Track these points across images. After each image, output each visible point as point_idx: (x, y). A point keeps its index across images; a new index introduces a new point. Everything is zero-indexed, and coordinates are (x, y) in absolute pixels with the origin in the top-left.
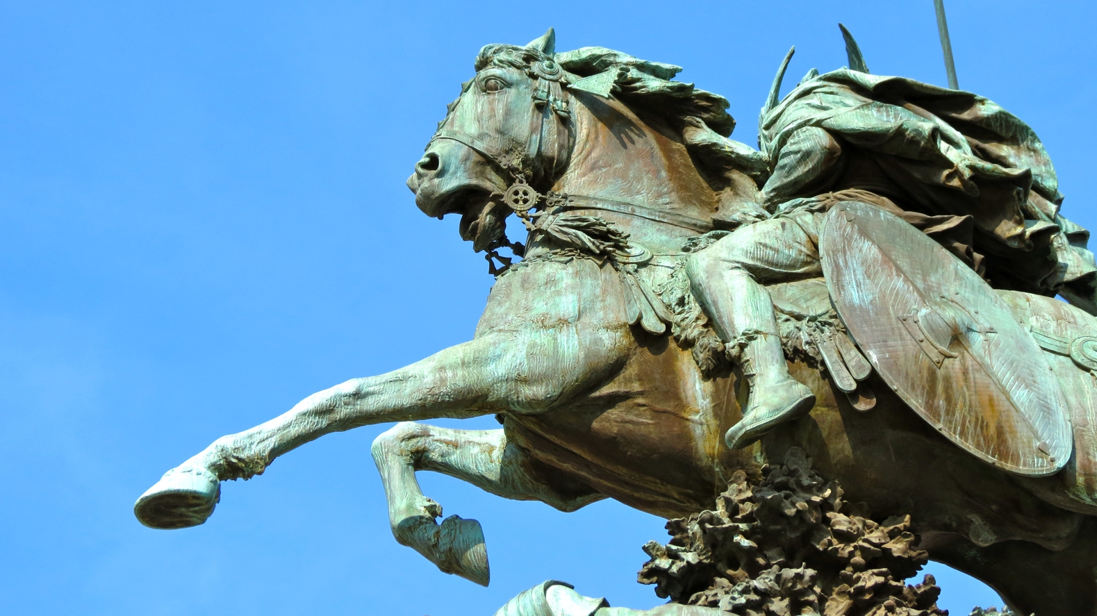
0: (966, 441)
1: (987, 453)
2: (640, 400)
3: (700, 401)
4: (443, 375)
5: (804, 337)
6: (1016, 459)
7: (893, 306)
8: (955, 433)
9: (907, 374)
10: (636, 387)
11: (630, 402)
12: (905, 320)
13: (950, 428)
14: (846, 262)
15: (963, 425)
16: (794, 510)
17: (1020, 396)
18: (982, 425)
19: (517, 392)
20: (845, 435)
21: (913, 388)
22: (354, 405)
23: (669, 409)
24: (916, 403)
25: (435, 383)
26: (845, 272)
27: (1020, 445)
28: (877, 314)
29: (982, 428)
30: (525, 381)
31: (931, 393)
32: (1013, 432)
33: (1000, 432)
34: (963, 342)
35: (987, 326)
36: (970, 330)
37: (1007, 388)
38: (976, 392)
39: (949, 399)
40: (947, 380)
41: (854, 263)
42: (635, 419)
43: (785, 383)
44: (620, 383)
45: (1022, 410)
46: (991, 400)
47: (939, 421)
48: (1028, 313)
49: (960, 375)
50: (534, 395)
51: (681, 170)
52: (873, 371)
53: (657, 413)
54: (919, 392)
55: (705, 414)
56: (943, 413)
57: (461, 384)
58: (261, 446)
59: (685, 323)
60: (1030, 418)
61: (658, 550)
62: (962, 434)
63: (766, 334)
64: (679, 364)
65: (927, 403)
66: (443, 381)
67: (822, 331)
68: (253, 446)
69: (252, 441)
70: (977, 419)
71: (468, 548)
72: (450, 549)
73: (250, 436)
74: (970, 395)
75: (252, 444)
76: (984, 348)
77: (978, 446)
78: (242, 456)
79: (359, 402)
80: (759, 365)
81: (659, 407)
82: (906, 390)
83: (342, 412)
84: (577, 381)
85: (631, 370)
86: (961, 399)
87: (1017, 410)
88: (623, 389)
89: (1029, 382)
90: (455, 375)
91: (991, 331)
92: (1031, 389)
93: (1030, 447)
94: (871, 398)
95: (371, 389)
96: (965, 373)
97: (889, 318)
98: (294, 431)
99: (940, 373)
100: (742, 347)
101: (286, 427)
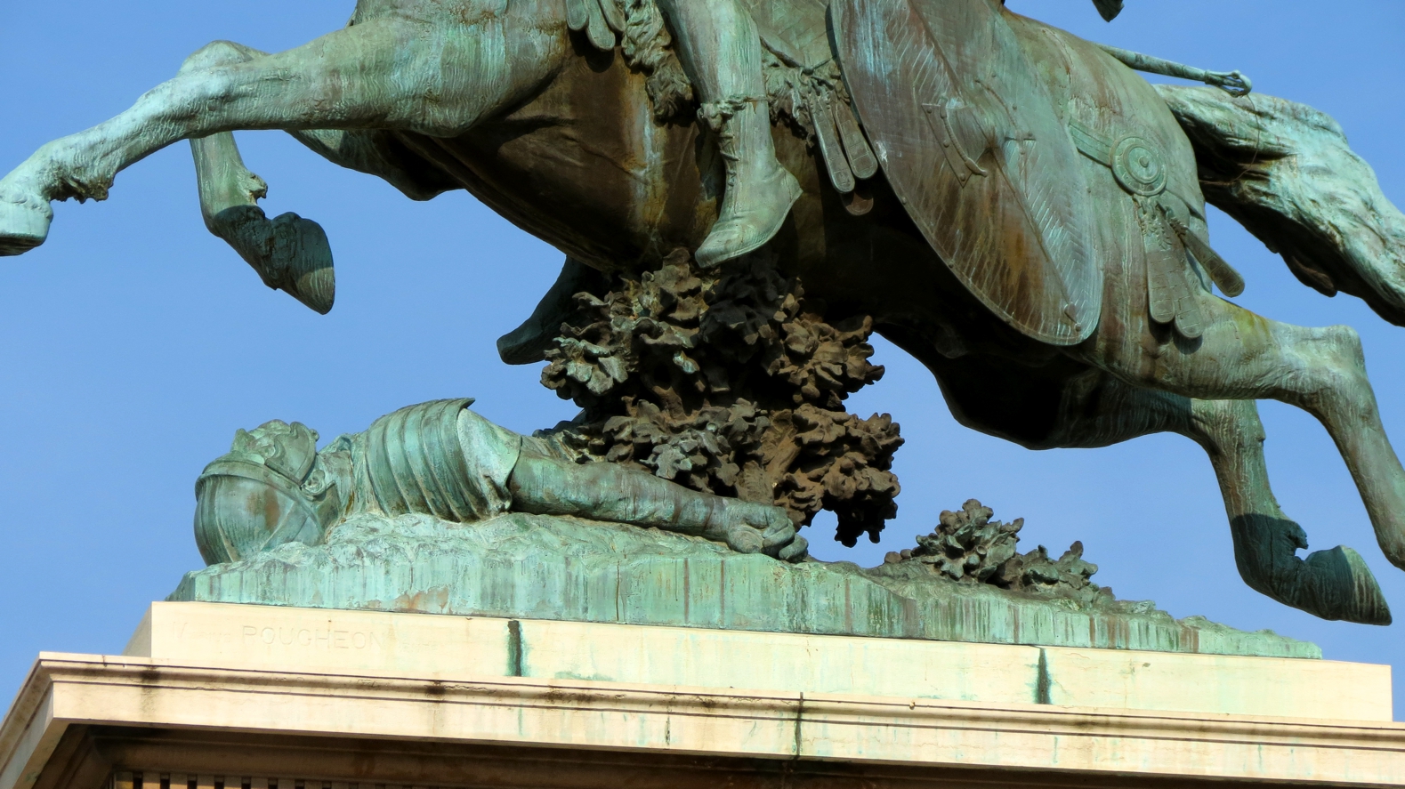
0: (980, 287)
1: (1003, 307)
2: (569, 132)
3: (649, 152)
4: (335, 81)
5: (796, 101)
6: (1035, 323)
7: (917, 88)
8: (968, 274)
9: (922, 186)
10: (566, 112)
11: (554, 130)
12: (929, 112)
13: (963, 268)
14: (864, 7)
15: (980, 266)
16: (755, 337)
17: (1054, 236)
18: (1002, 270)
19: (424, 114)
20: (822, 229)
21: (926, 206)
22: (221, 110)
23: (606, 153)
24: (927, 225)
25: (326, 94)
26: (860, 20)
27: (1044, 305)
28: (895, 95)
29: (1002, 275)
30: (437, 101)
31: (947, 218)
32: (1038, 287)
33: (1023, 283)
34: (998, 158)
35: (1025, 129)
36: (1007, 139)
37: (1040, 227)
38: (1003, 227)
39: (968, 230)
40: (971, 205)
41: (874, 12)
42: (559, 155)
44: (545, 102)
45: (1053, 257)
46: (1019, 240)
47: (951, 255)
48: (1067, 93)
49: (987, 204)
50: (445, 120)
52: (880, 171)
53: (589, 154)
54: (932, 213)
55: (653, 171)
56: (958, 246)
57: (359, 100)
58: (105, 163)
59: (642, 40)
60: (1061, 271)
61: (575, 351)
62: (977, 278)
63: (755, 102)
64: (626, 92)
65: (940, 229)
66: (336, 91)
67: (818, 93)
68: (96, 163)
69: (94, 154)
70: (998, 262)
71: (312, 270)
72: (288, 269)
73: (92, 147)
74: (995, 230)
75: (94, 159)
76: (1020, 165)
77: (993, 296)
78: (84, 179)
79: (226, 107)
80: (744, 147)
81: (593, 146)
82: (917, 206)
83: (207, 120)
84: (498, 103)
85: (562, 87)
86: (983, 232)
87: (1048, 259)
88: (550, 114)
89: (1063, 217)
90: (351, 85)
91: (1030, 137)
92: (1066, 226)
93: (1055, 308)
95: (243, 88)
96: (994, 199)
97: (910, 104)
98: (144, 141)
99: (963, 193)
100: (725, 118)
101: (135, 135)
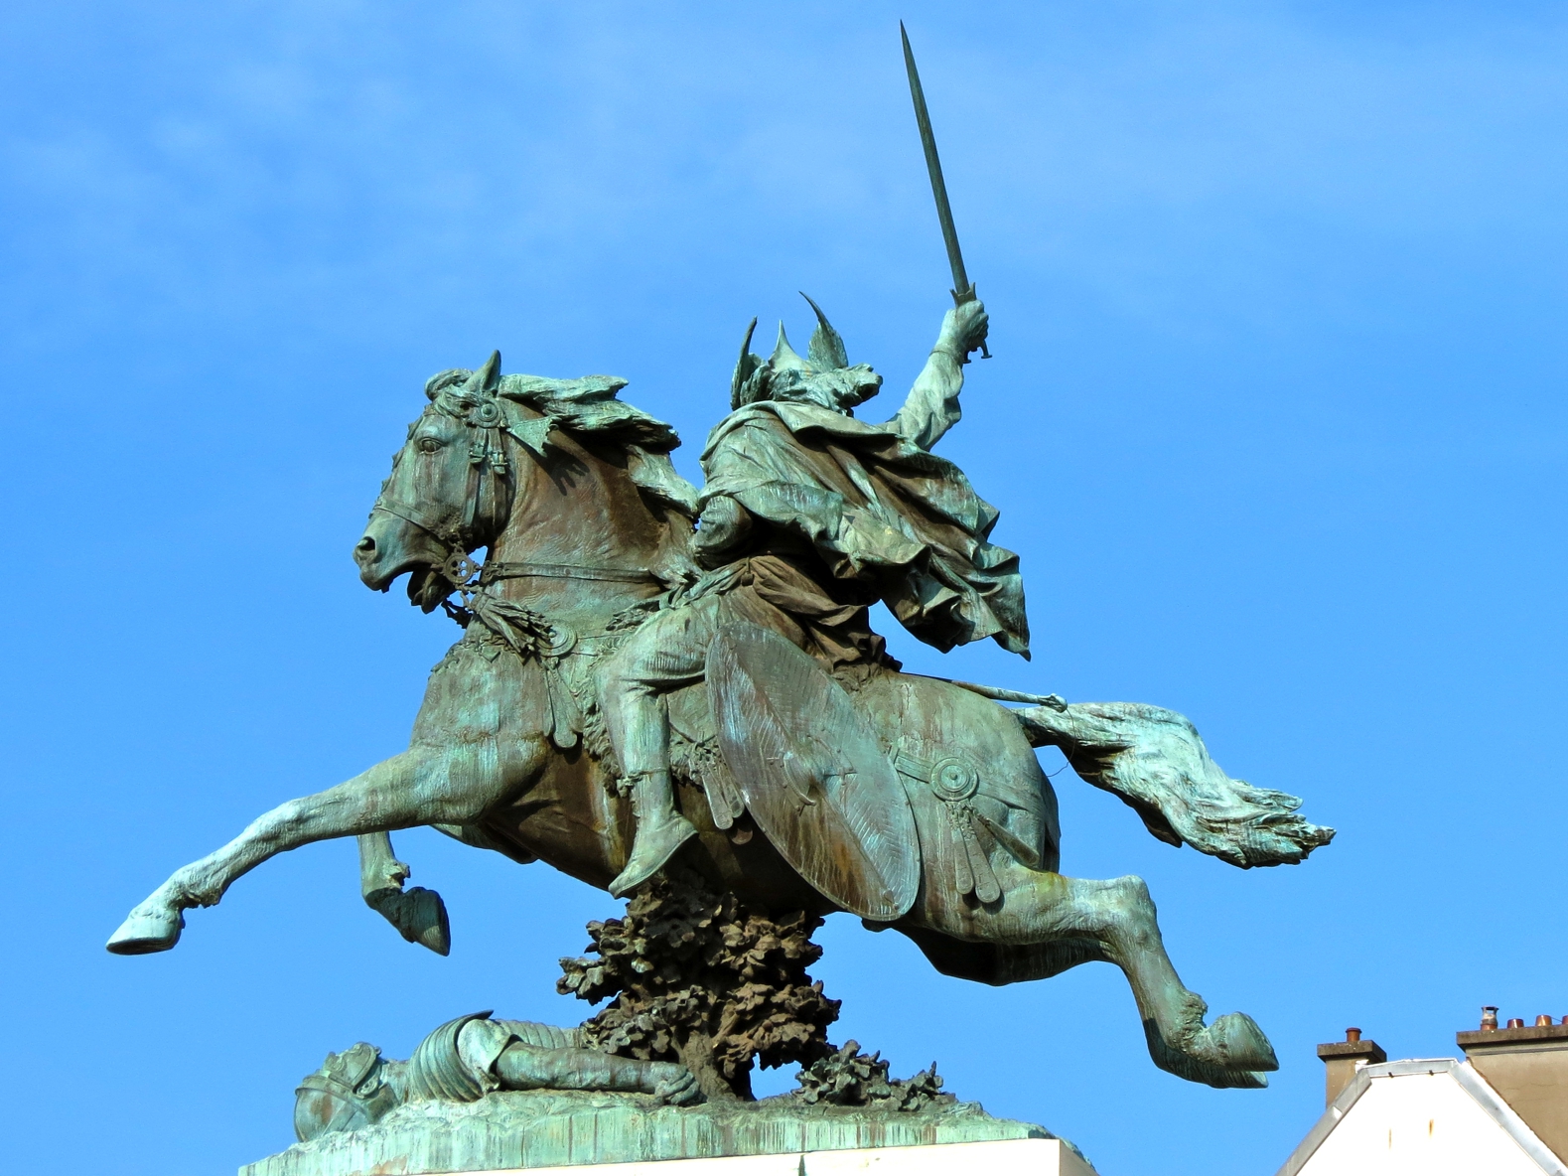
0: (823, 886)
1: (841, 898)
2: (558, 809)
3: (607, 817)
4: (375, 799)
5: (692, 767)
7: (763, 748)
8: (813, 877)
9: (773, 819)
10: (554, 795)
11: (548, 809)
12: (771, 764)
13: (809, 874)
14: (726, 693)
15: (820, 871)
16: (679, 943)
17: (871, 842)
18: (835, 872)
19: (443, 812)
20: (733, 855)
21: (778, 832)
22: (297, 830)
23: (582, 821)
24: (781, 846)
25: (368, 808)
26: (725, 704)
27: (868, 894)
28: (749, 755)
29: (836, 875)
30: (449, 801)
31: (793, 840)
32: (862, 881)
33: (851, 877)
34: (821, 791)
35: (847, 766)
36: (827, 776)
37: (859, 837)
38: (830, 841)
39: (808, 846)
40: (806, 827)
41: (733, 696)
42: (554, 826)
43: (665, 827)
44: (540, 791)
45: (871, 858)
46: (843, 849)
47: (800, 865)
48: (898, 732)
49: (817, 824)
50: (458, 814)
51: (624, 504)
52: (746, 812)
53: (573, 824)
54: (783, 835)
55: (611, 830)
56: (803, 858)
57: (390, 809)
58: (215, 878)
59: (593, 737)
60: (878, 866)
61: (571, 966)
63: (651, 774)
64: (590, 776)
65: (790, 848)
66: (374, 805)
67: (708, 759)
68: (208, 879)
69: (207, 873)
70: (832, 866)
71: (424, 930)
73: (205, 869)
74: (825, 844)
75: (207, 876)
76: (841, 793)
77: (833, 892)
78: (198, 892)
79: (301, 827)
80: (644, 808)
81: (574, 817)
82: (773, 833)
83: (288, 837)
84: (497, 796)
85: (549, 778)
86: (818, 847)
87: (866, 858)
88: (543, 798)
89: (879, 825)
90: (385, 799)
91: (852, 771)
92: (883, 833)
93: (877, 895)
94: (748, 831)
95: (312, 812)
96: (822, 821)
97: (759, 760)
98: (245, 859)
99: (800, 820)
100: (629, 788)
101: (238, 855)
